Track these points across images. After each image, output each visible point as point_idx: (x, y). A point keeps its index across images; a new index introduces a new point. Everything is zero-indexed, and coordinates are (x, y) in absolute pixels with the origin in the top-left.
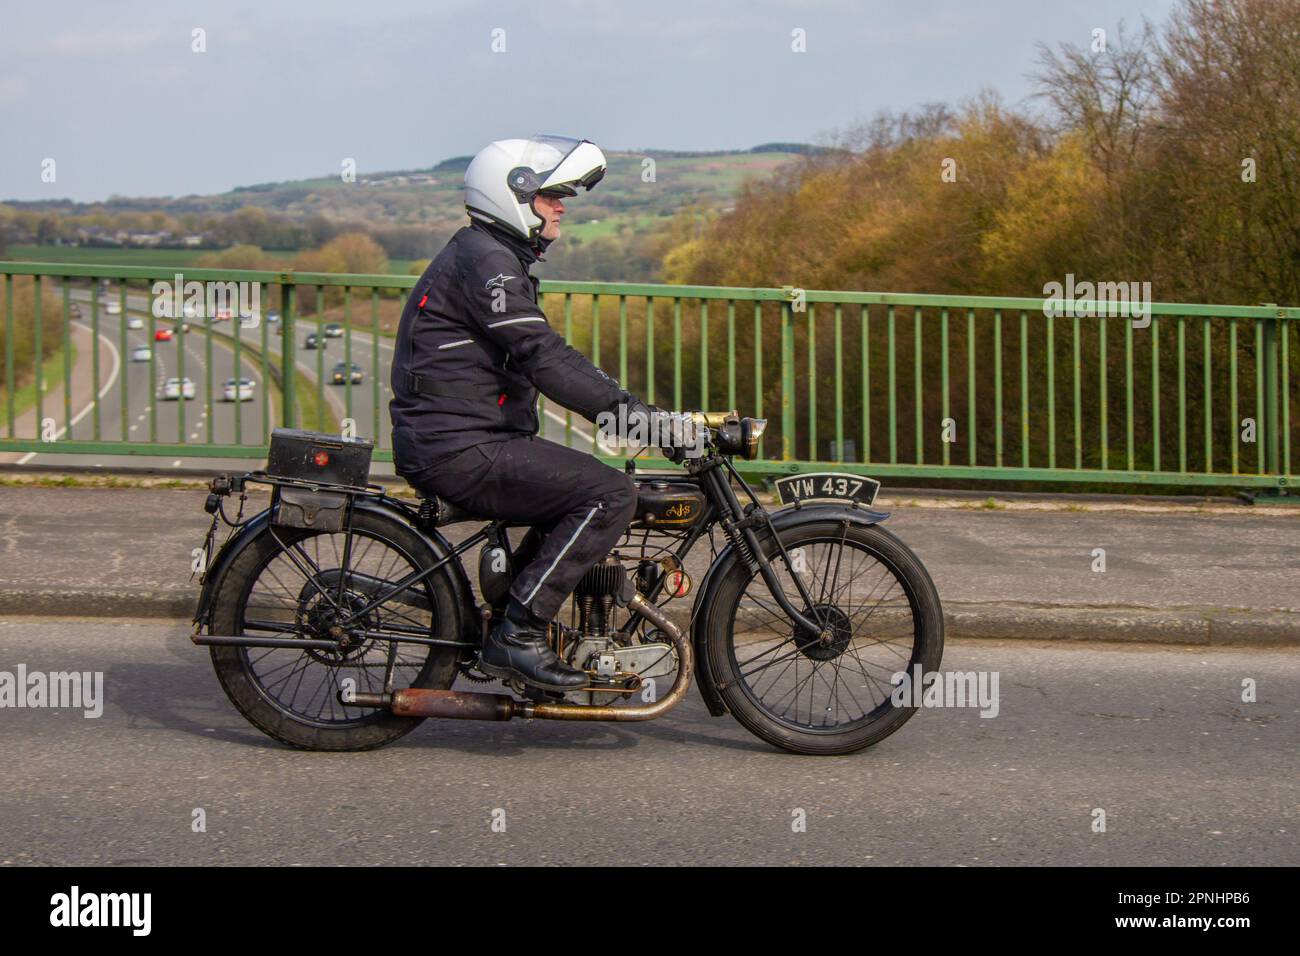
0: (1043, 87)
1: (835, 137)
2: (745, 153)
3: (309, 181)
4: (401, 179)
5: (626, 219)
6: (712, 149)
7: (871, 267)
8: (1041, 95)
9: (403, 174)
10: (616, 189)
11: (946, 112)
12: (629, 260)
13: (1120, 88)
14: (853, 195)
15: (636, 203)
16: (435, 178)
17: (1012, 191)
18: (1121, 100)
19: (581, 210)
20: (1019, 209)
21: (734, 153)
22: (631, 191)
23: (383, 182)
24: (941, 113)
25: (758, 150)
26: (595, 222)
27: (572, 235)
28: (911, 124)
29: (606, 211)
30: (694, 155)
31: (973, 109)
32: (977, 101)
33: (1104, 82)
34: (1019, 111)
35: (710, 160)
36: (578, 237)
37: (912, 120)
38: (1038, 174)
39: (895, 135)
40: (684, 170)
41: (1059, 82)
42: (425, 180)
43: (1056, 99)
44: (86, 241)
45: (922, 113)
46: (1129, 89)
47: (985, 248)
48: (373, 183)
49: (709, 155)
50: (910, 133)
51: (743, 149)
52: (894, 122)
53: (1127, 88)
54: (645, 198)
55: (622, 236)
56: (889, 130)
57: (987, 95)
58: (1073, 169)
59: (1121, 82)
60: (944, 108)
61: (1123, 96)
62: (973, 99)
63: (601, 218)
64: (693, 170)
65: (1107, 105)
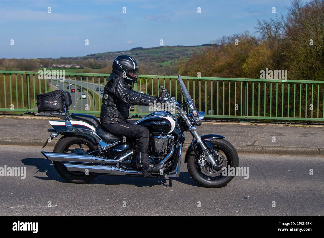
0: (258, 30)
1: (214, 42)
2: (200, 46)
3: (103, 53)
4: (123, 52)
5: (173, 61)
6: (192, 45)
7: (219, 72)
8: (257, 32)
9: (124, 51)
10: (171, 54)
11: (238, 36)
12: (173, 70)
13: (276, 30)
14: (217, 55)
15: (175, 58)
16: (131, 52)
17: (249, 54)
18: (276, 33)
19: (162, 59)
20: (251, 58)
21: (197, 46)
22: (174, 55)
23: (119, 53)
24: (237, 36)
25: (203, 45)
26: (166, 62)
27: (161, 65)
28: (230, 39)
29: (168, 59)
30: (188, 47)
31: (243, 35)
32: (244, 33)
33: (272, 29)
34: (253, 36)
35: (192, 48)
36: (162, 65)
37: (231, 38)
38: (256, 50)
39: (227, 41)
40: (186, 50)
41: (262, 29)
42: (129, 53)
43: (261, 33)
44: (55, 67)
45: (233, 36)
46: (278, 30)
47: (243, 67)
48: (117, 54)
49: (192, 46)
50: (230, 41)
51: (199, 45)
52: (227, 39)
53: (277, 30)
54: (177, 56)
55: (172, 65)
56: (225, 40)
57: (246, 32)
58: (263, 49)
59: (276, 29)
60: (238, 35)
61: (277, 32)
62: (243, 33)
63: (167, 61)
64: (188, 50)
65: (273, 34)
